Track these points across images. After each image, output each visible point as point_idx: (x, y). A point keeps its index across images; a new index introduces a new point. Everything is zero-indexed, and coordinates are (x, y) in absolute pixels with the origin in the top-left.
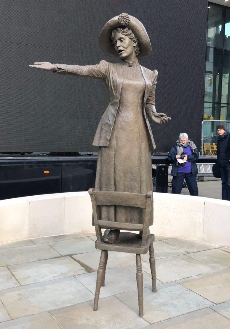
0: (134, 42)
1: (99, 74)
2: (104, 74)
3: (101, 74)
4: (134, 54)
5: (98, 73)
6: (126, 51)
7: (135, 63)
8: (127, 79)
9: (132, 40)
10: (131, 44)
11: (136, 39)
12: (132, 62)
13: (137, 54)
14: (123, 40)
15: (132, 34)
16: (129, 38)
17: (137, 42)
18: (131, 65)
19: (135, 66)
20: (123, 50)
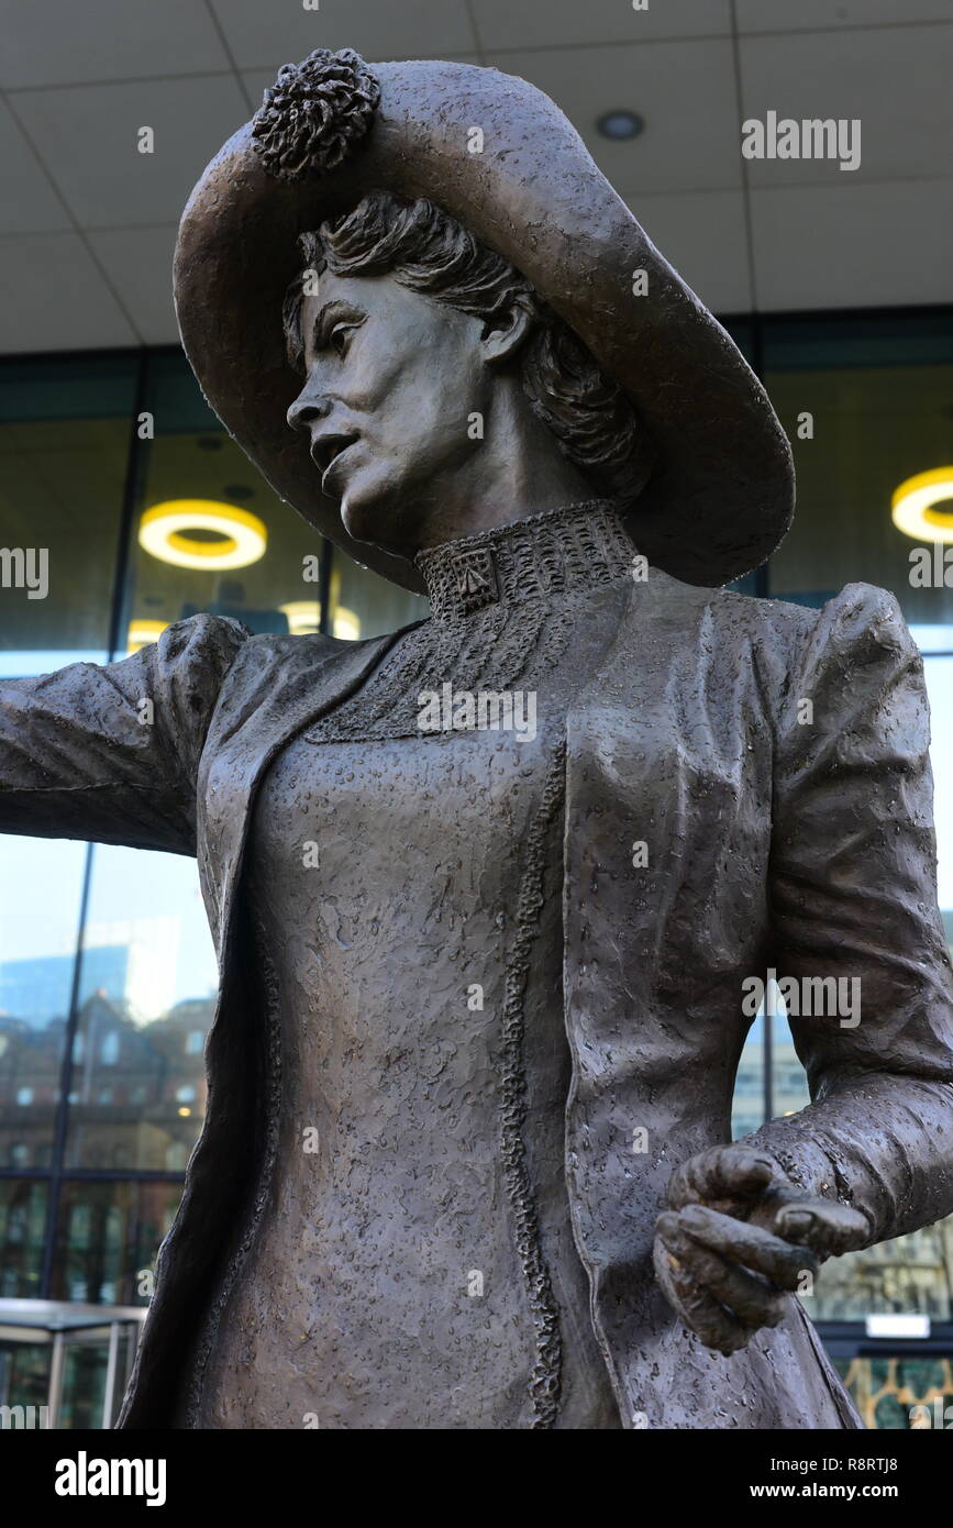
0: (483, 316)
4: (507, 449)
6: (376, 442)
7: (524, 550)
8: (341, 741)
9: (463, 304)
10: (445, 349)
11: (506, 274)
12: (482, 551)
13: (590, 453)
14: (352, 331)
15: (444, 238)
16: (417, 283)
17: (521, 307)
18: (476, 581)
19: (529, 584)
20: (349, 433)
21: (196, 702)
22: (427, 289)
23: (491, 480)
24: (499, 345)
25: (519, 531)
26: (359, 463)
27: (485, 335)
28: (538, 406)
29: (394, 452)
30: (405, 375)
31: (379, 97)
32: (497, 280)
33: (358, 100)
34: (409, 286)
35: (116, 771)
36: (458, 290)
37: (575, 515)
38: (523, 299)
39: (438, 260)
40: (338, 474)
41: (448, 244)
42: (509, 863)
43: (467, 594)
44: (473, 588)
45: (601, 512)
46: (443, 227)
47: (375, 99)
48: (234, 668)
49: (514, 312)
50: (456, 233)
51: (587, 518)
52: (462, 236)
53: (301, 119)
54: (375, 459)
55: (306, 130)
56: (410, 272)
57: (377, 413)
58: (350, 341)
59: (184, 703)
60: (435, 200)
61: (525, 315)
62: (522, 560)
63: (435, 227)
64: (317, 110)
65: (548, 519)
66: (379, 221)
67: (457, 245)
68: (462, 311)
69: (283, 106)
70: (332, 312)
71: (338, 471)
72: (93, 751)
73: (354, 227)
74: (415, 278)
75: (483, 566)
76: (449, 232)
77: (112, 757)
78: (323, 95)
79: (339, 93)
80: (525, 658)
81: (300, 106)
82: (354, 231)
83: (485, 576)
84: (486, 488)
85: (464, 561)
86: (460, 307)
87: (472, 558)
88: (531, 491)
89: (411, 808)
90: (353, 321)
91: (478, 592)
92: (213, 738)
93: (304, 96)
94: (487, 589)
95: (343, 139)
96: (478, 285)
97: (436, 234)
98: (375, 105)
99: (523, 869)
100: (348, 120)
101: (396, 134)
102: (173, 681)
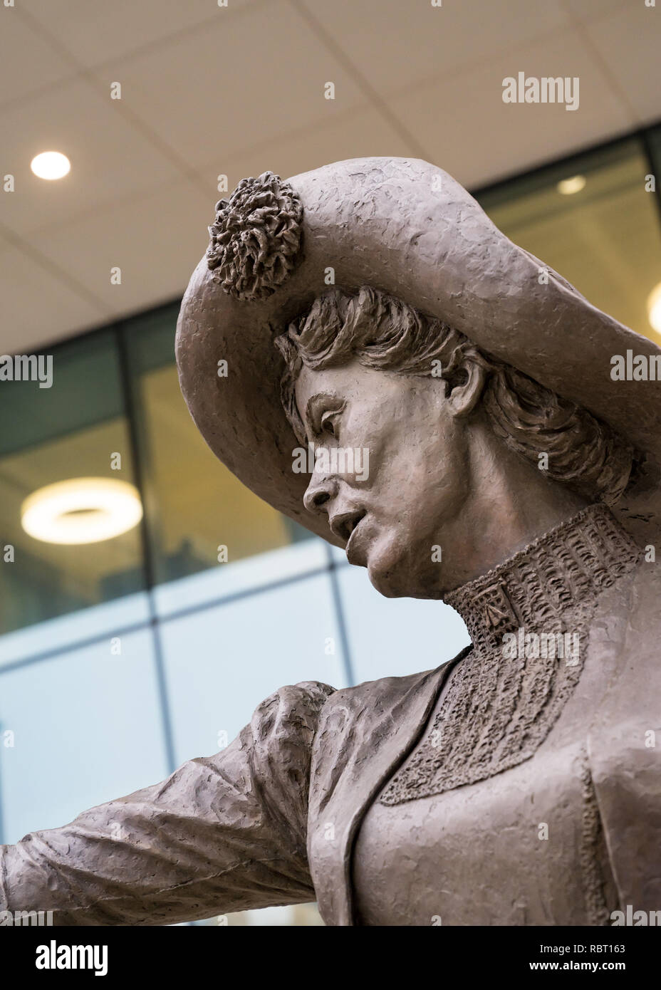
0: (442, 378)
1: (190, 852)
2: (246, 835)
3: (209, 850)
5: (168, 854)
6: (379, 513)
7: (530, 577)
8: (410, 800)
9: (423, 371)
10: (417, 417)
11: (451, 335)
12: (494, 587)
13: (568, 468)
14: (337, 418)
15: (391, 317)
16: (379, 363)
17: (472, 360)
18: (496, 615)
19: (541, 607)
20: (356, 510)
21: (293, 774)
22: (390, 366)
23: (485, 519)
24: (463, 399)
25: (521, 561)
26: (373, 534)
27: (448, 394)
28: (510, 441)
29: (396, 519)
30: (389, 449)
31: (302, 211)
32: (445, 343)
33: (285, 220)
34: (374, 366)
35: (242, 854)
36: (414, 360)
37: (568, 530)
38: (471, 353)
39: (390, 340)
40: (358, 548)
41: (395, 321)
42: (572, 887)
43: (492, 627)
44: (496, 621)
45: (591, 519)
46: (388, 307)
47: (299, 214)
48: (319, 734)
49: (468, 367)
50: (400, 309)
51: (579, 530)
52: (406, 311)
53: (243, 249)
54: (383, 529)
55: (249, 257)
56: (370, 355)
57: (373, 488)
58: (338, 426)
59: (283, 777)
60: (374, 286)
61: (477, 369)
62: (530, 586)
63: (381, 310)
64: (253, 238)
65: (544, 543)
66: (333, 316)
67: (402, 321)
68: (424, 376)
69: (225, 241)
70: (316, 405)
71: (358, 544)
72: (218, 841)
73: (314, 326)
74: (376, 359)
75: (499, 600)
76: (394, 310)
77: (234, 842)
78: (254, 224)
79: (267, 219)
80: (550, 682)
81: (238, 238)
82: (315, 330)
83: (503, 609)
84: (484, 529)
85: (482, 600)
86: (421, 374)
87: (487, 595)
88: (524, 521)
89: (478, 852)
90: (335, 408)
91: (501, 624)
92: (314, 804)
93: (239, 228)
94: (507, 620)
95: (282, 257)
96: (429, 352)
97: (383, 315)
98: (300, 220)
99: (585, 890)
100: (282, 240)
101: (324, 239)
102: (270, 760)
